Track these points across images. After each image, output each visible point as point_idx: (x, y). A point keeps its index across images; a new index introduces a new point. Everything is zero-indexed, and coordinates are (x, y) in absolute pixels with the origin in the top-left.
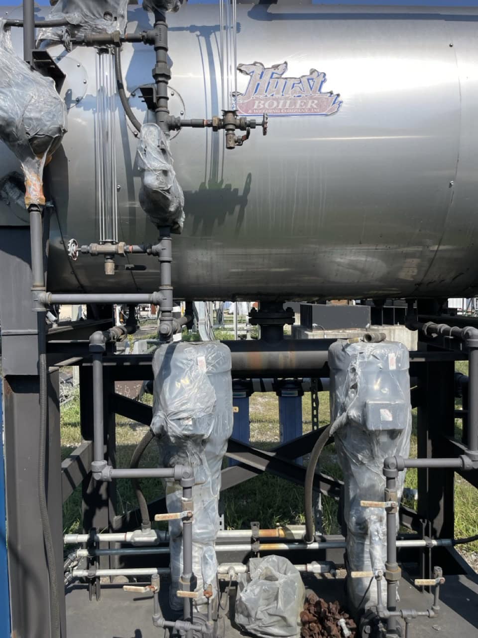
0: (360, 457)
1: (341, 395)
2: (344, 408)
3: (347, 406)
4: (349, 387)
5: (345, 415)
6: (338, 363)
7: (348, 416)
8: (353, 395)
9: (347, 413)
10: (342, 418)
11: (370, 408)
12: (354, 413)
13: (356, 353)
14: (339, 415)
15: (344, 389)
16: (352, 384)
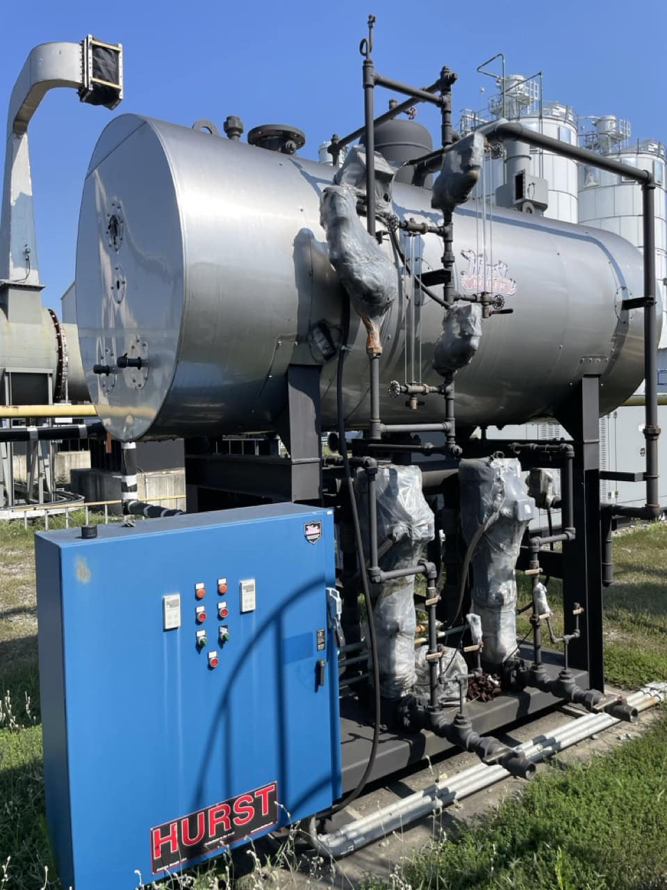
0: (501, 545)
1: (488, 500)
2: (492, 510)
3: (496, 508)
4: (497, 492)
5: (497, 514)
6: (482, 476)
7: (501, 514)
8: (499, 498)
9: (500, 512)
10: (495, 516)
11: (520, 505)
12: (506, 511)
13: (499, 466)
14: (485, 516)
15: (491, 495)
16: (500, 490)
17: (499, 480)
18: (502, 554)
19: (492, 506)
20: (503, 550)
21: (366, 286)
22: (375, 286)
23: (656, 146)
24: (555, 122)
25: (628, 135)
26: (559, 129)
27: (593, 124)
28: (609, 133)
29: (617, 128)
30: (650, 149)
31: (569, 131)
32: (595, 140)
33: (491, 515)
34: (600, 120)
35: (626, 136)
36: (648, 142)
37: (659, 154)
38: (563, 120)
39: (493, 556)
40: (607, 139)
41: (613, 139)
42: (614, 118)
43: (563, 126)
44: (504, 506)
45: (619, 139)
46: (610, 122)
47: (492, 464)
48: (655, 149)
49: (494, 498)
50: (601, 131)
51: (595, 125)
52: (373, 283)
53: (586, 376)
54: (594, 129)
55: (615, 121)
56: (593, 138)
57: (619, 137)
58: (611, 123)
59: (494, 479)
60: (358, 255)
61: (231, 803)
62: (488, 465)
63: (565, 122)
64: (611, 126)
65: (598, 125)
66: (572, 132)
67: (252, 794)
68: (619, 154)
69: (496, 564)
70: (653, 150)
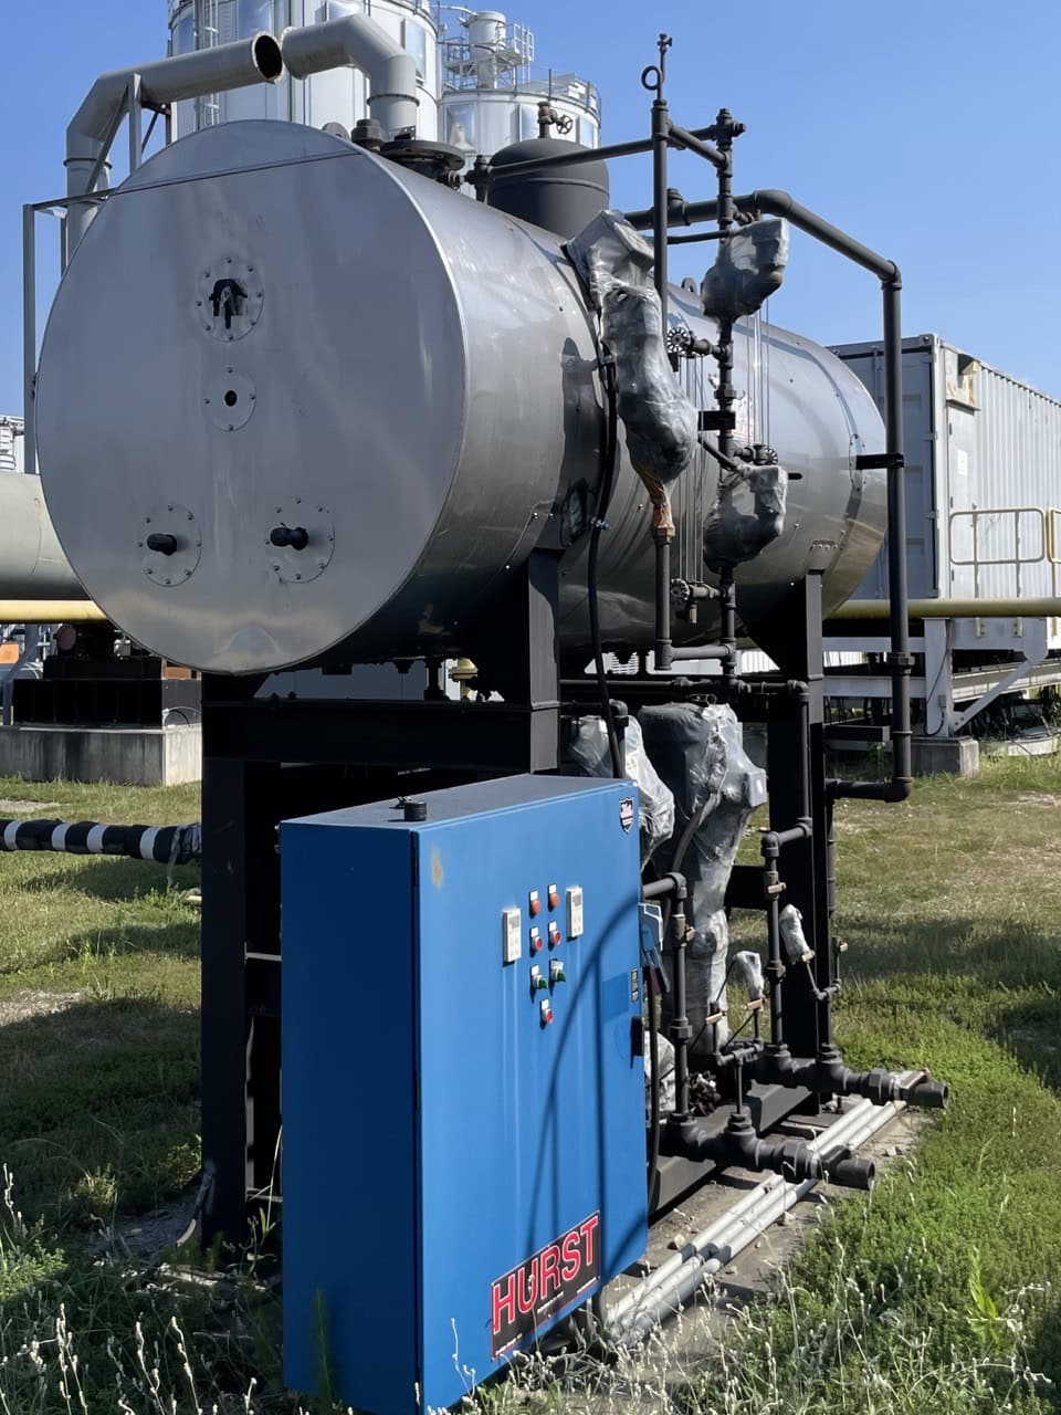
0: (717, 849)
1: (700, 775)
2: (708, 790)
3: (713, 786)
4: (716, 760)
5: (719, 796)
6: (690, 733)
7: (724, 796)
8: (718, 770)
9: (722, 793)
10: (715, 800)
11: (752, 779)
12: (732, 791)
13: (715, 717)
14: (696, 801)
15: (704, 767)
16: (720, 757)
17: (716, 740)
18: (717, 864)
19: (707, 784)
20: (718, 857)
21: (673, 437)
22: (683, 438)
23: (582, 90)
24: (396, 8)
25: (530, 59)
26: (403, 24)
27: (463, 24)
28: (494, 48)
29: (509, 39)
30: (571, 94)
31: (423, 33)
32: (467, 56)
33: (707, 799)
34: (476, 18)
35: (526, 59)
36: (568, 80)
37: (588, 106)
38: (413, 7)
39: (703, 868)
40: (490, 60)
41: (499, 60)
42: (502, 18)
43: (410, 20)
44: (726, 783)
45: (512, 62)
46: (495, 24)
47: (705, 714)
48: (581, 95)
49: (711, 770)
50: (479, 42)
51: (466, 25)
52: (681, 432)
53: (812, 572)
54: (465, 34)
55: (506, 26)
56: (463, 52)
57: (512, 58)
58: (497, 28)
59: (709, 739)
60: (665, 389)
61: (559, 1243)
62: (698, 715)
63: (415, 12)
64: (496, 32)
65: (471, 26)
66: (427, 34)
67: (578, 1230)
68: (515, 94)
69: (705, 883)
70: (577, 97)
